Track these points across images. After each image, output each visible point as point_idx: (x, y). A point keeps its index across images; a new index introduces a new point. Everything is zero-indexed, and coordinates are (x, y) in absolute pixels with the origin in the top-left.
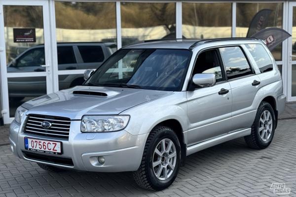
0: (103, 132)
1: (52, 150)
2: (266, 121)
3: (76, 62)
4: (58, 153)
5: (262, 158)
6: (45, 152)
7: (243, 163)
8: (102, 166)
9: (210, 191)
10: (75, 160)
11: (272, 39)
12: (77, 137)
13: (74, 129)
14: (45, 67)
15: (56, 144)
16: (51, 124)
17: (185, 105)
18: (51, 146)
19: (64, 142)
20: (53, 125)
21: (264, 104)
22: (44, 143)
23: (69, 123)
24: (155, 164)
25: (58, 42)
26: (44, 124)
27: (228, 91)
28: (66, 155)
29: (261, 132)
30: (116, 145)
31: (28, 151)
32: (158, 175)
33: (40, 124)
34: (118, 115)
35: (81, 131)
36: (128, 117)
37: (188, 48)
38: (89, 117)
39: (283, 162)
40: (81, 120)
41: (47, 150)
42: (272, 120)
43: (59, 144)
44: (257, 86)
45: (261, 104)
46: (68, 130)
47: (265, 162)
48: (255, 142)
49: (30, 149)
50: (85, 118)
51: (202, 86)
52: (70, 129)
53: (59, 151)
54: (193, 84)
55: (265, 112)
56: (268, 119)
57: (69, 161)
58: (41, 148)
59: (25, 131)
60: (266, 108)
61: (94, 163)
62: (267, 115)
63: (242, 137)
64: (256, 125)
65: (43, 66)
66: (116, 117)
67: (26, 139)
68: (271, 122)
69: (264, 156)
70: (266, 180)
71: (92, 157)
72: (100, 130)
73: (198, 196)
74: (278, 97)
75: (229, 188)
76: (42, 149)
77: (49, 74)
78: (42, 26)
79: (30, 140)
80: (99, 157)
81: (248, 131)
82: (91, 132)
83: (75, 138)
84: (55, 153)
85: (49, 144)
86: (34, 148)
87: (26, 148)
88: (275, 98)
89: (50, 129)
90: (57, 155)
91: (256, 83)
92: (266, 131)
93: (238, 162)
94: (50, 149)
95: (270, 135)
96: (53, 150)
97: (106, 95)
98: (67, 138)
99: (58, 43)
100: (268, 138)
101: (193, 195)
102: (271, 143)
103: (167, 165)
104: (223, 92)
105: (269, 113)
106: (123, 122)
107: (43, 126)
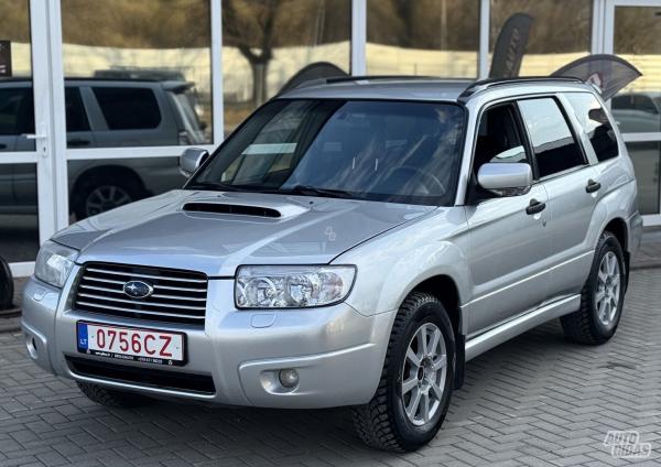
1: (157, 355)
2: (609, 278)
4: (176, 363)
5: (612, 365)
6: (136, 358)
8: (290, 394)
9: (534, 451)
12: (227, 322)
13: (218, 300)
14: (35, 140)
15: (169, 339)
16: (151, 289)
17: (464, 239)
18: (156, 344)
19: (191, 333)
20: (156, 291)
21: (607, 237)
22: (135, 335)
23: (205, 286)
24: (406, 386)
25: (68, 76)
26: (133, 287)
27: (543, 207)
28: (195, 366)
30: (322, 341)
31: (87, 356)
32: (410, 414)
33: (120, 287)
34: (328, 265)
35: (236, 307)
36: (352, 270)
37: (455, 100)
38: (254, 269)
40: (234, 277)
41: (143, 353)
42: (618, 275)
43: (177, 340)
44: (594, 195)
46: (204, 304)
47: (623, 375)
48: (587, 326)
49: (93, 352)
50: (245, 273)
51: (501, 193)
52: (209, 300)
53: (178, 356)
55: (607, 255)
56: (611, 274)
57: (205, 382)
58: (126, 350)
59: (75, 305)
61: (269, 387)
65: (30, 136)
66: (323, 270)
69: (612, 360)
70: (650, 421)
71: (266, 371)
72: (282, 303)
73: (511, 463)
74: (632, 221)
75: (573, 442)
76: (130, 352)
77: (44, 157)
78: (27, 38)
79: (92, 330)
83: (221, 324)
84: (165, 362)
85: (150, 340)
86: (106, 349)
87: (83, 349)
88: (627, 221)
89: (150, 299)
90: (170, 367)
91: (592, 187)
92: (608, 301)
94: (154, 352)
96: (161, 353)
97: (276, 214)
98: (200, 324)
99: (66, 79)
101: (499, 461)
102: (618, 330)
103: (429, 387)
104: (535, 207)
106: (340, 283)
107: (128, 291)
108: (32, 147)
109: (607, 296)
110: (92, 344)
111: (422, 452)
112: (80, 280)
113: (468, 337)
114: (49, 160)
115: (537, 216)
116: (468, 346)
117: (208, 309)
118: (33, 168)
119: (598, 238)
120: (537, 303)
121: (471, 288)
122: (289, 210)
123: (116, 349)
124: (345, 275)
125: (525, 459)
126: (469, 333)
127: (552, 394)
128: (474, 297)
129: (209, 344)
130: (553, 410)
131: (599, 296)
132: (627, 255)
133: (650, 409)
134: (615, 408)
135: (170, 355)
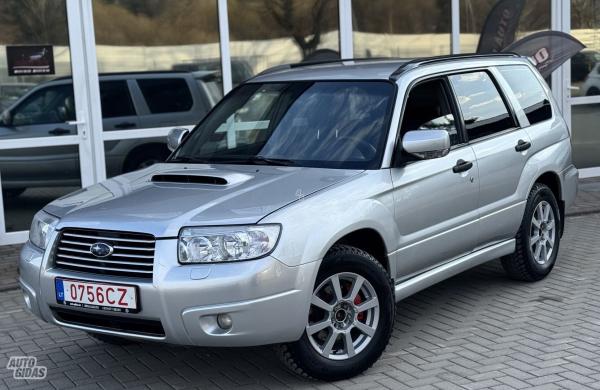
0: (226, 261)
1: (116, 305)
2: (543, 224)
3: (134, 113)
4: (131, 310)
5: (542, 299)
6: (101, 307)
7: (507, 313)
8: (226, 334)
9: (452, 377)
10: (168, 323)
11: (546, 55)
14: (76, 126)
15: (125, 291)
16: (111, 249)
17: (389, 197)
18: (115, 296)
19: (143, 285)
20: (116, 251)
21: (539, 189)
22: (99, 288)
23: (153, 245)
25: (102, 72)
26: (97, 248)
27: (470, 166)
29: (534, 246)
34: (255, 224)
35: (179, 262)
36: (277, 228)
37: (387, 78)
39: (586, 306)
40: (178, 237)
41: (106, 303)
42: (553, 221)
43: (131, 291)
44: (524, 153)
45: (534, 188)
46: (152, 261)
48: (523, 266)
49: (68, 303)
50: (187, 234)
51: (423, 156)
52: (155, 257)
53: (133, 305)
54: (404, 152)
55: (540, 204)
56: (546, 220)
58: (92, 301)
60: (543, 196)
61: (209, 330)
62: (545, 211)
63: (496, 259)
64: (524, 232)
65: (72, 123)
66: (252, 229)
67: (58, 282)
68: (552, 225)
70: (560, 348)
71: (204, 316)
72: (219, 258)
74: (564, 174)
75: (488, 368)
76: (96, 302)
77: (85, 139)
79: (66, 285)
80: (219, 316)
81: (508, 245)
82: (200, 263)
84: (123, 310)
85: (110, 292)
86: (78, 300)
87: (60, 301)
88: (559, 174)
89: (111, 258)
90: (127, 314)
91: (522, 146)
92: (544, 243)
93: (495, 310)
95: (551, 250)
96: (120, 303)
97: (224, 182)
98: (149, 278)
99: (100, 75)
100: (548, 256)
102: (555, 267)
104: (462, 167)
105: (548, 207)
106: (267, 240)
107: (95, 252)
108: (74, 131)
109: (543, 239)
110: (68, 297)
111: (354, 380)
112: (58, 244)
113: (396, 281)
114: (89, 141)
115: (464, 174)
116: (398, 288)
117: (155, 265)
118: (75, 148)
119: (529, 190)
120: (470, 248)
121: (397, 238)
122: (236, 178)
123: (85, 300)
124: (272, 233)
125: (441, 385)
126: (398, 277)
127: (483, 326)
128: (401, 246)
129: (156, 294)
130: (479, 340)
131: (533, 240)
132: (561, 204)
133: (564, 338)
134: (534, 337)
135: (126, 304)
